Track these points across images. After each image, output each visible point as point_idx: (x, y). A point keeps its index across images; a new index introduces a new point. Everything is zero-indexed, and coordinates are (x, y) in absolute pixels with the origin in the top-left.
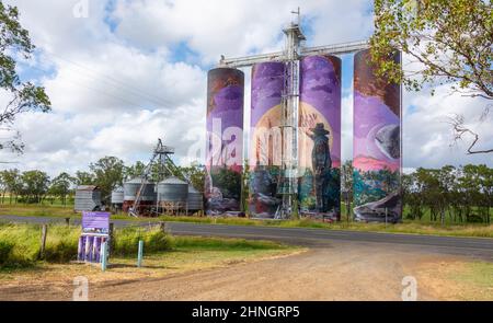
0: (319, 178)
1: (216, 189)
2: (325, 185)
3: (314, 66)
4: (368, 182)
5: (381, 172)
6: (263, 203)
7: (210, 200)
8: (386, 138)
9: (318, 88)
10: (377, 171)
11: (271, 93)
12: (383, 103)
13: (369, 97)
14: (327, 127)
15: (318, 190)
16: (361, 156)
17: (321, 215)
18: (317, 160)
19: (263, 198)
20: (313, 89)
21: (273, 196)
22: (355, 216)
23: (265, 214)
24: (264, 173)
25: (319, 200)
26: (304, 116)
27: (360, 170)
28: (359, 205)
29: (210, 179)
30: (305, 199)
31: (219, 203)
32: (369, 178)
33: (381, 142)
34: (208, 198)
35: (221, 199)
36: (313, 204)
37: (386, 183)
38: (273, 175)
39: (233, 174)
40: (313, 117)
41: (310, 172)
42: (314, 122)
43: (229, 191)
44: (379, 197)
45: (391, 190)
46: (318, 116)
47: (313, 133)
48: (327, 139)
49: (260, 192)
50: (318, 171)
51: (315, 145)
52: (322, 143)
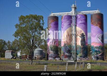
0: (83, 48)
1: (52, 51)
2: (84, 50)
3: (81, 17)
4: (96, 49)
5: (99, 46)
6: (66, 55)
7: (50, 55)
8: (100, 37)
9: (82, 23)
10: (98, 46)
11: (68, 24)
12: (99, 28)
13: (96, 26)
14: (84, 34)
15: (82, 51)
16: (94, 42)
17: (84, 58)
18: (82, 43)
19: (67, 54)
20: (80, 23)
21: (69, 53)
22: (93, 58)
23: (67, 58)
24: (66, 47)
25: (83, 54)
26: (78, 31)
27: (94, 46)
28: (93, 55)
29: (50, 48)
30: (79, 54)
31: (53, 55)
32: (96, 48)
33: (99, 39)
34: (49, 54)
35: (53, 54)
36: (81, 56)
37: (101, 49)
38: (69, 47)
39: (57, 47)
40: (80, 31)
41: (80, 47)
42: (81, 33)
43: (55, 52)
44: (99, 53)
45: (102, 51)
46: (82, 31)
47: (81, 36)
48: (85, 37)
49: (66, 52)
50: (82, 46)
51: (81, 39)
52: (83, 39)
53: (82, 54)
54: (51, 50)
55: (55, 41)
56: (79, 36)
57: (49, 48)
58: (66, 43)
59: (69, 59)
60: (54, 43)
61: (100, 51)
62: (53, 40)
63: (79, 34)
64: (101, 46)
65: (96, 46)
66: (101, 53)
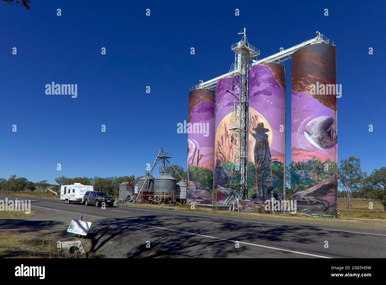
1: (191, 183)
2: (264, 176)
11: (227, 102)
14: (267, 126)
15: (258, 181)
21: (228, 187)
27: (293, 162)
29: (189, 175)
30: (250, 189)
31: (193, 193)
32: (299, 169)
35: (195, 190)
36: (255, 194)
37: (315, 172)
38: (228, 170)
39: (204, 171)
40: (255, 119)
41: (253, 166)
42: (256, 123)
43: (200, 184)
44: (308, 186)
45: (320, 179)
46: (259, 117)
47: (254, 132)
49: (219, 184)
50: (259, 165)
51: (256, 142)
52: (263, 140)
53: (256, 188)
54: (190, 180)
55: (200, 154)
56: (251, 134)
57: (187, 175)
58: (219, 158)
60: (198, 161)
61: (311, 178)
62: (194, 153)
63: (252, 127)
64: (316, 161)
65: (299, 162)
66: (315, 184)
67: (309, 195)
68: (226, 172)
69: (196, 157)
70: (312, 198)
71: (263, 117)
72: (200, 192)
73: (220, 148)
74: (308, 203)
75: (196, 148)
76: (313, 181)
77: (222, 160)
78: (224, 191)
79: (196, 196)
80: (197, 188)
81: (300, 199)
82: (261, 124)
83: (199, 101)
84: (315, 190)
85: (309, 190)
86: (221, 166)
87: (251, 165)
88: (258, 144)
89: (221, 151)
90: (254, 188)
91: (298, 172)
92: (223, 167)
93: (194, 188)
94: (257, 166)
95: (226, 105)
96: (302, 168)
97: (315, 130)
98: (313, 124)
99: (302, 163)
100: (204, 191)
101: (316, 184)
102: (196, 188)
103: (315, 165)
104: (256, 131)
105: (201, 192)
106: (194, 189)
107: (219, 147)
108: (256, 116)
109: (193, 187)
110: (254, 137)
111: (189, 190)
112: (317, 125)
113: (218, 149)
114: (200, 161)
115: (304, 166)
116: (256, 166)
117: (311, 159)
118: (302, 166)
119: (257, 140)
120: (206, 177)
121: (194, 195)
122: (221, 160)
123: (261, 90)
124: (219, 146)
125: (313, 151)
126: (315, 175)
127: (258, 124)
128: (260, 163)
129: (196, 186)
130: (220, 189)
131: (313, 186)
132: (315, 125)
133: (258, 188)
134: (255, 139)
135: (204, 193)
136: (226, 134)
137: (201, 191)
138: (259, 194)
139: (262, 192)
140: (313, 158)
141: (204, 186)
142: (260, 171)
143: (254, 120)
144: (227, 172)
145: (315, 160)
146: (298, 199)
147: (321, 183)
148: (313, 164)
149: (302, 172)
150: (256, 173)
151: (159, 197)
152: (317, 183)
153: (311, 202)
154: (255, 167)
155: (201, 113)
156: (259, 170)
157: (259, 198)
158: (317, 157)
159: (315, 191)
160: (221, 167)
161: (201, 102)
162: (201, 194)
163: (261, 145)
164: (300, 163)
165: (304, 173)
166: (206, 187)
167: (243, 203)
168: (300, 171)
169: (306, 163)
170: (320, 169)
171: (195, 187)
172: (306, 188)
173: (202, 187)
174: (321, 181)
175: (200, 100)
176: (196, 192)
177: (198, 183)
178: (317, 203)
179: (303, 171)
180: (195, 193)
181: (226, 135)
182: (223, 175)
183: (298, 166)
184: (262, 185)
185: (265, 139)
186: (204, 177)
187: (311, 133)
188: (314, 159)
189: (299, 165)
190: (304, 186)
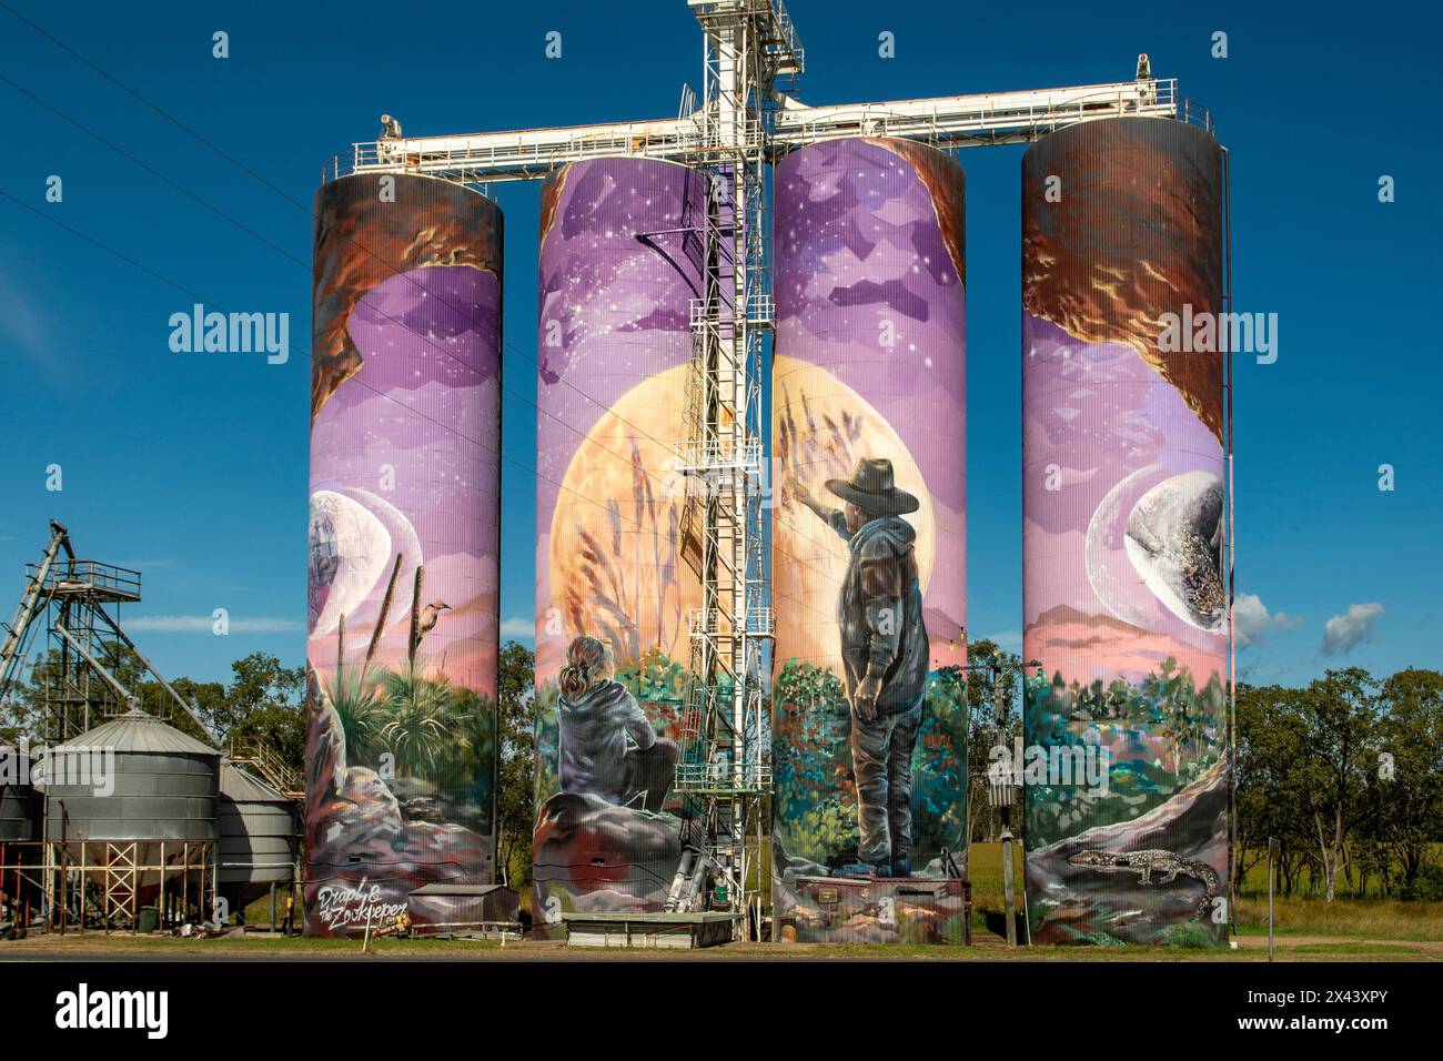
0: (873, 717)
1: (366, 777)
5: (1151, 684)
6: (607, 841)
7: (334, 833)
8: (1170, 531)
9: (866, 293)
10: (1133, 681)
11: (642, 306)
13: (1097, 346)
14: (908, 479)
15: (867, 770)
18: (865, 633)
19: (612, 816)
20: (842, 295)
21: (654, 804)
22: (1041, 889)
23: (614, 889)
24: (607, 692)
25: (872, 817)
26: (802, 425)
27: (1058, 681)
28: (1051, 839)
29: (337, 728)
30: (812, 818)
31: (384, 847)
32: (1100, 716)
33: (1151, 552)
34: (327, 822)
35: (394, 825)
36: (847, 841)
37: (1173, 734)
38: (652, 705)
39: (454, 703)
40: (842, 431)
41: (834, 691)
42: (847, 454)
43: (431, 788)
44: (1142, 798)
45: (1191, 766)
46: (866, 425)
47: (841, 505)
48: (910, 534)
49: (592, 784)
50: (871, 687)
51: (853, 562)
52: (888, 554)
53: (856, 810)
54: (353, 759)
55: (427, 598)
56: (816, 510)
57: (326, 726)
58: (595, 634)
59: (655, 896)
60: (415, 640)
61: (1157, 763)
62: (386, 589)
63: (824, 477)
64: (1177, 680)
65: (1098, 685)
66: (1171, 791)
67: (1146, 842)
68: (640, 715)
69: (400, 611)
70: (1159, 858)
71: (891, 431)
72: (431, 835)
73: (598, 570)
74: (1146, 880)
75: (400, 556)
76: (1164, 777)
77: (616, 645)
78: (630, 831)
79: (406, 860)
80: (407, 814)
81: (1106, 863)
82: (880, 467)
83: (416, 258)
84: (1172, 817)
85: (1148, 817)
86: (611, 679)
87: (820, 683)
88: (866, 570)
89: (609, 593)
90: (843, 810)
91: (1091, 731)
92: (621, 688)
93: (391, 814)
94: (858, 692)
95: (638, 322)
96: (1112, 713)
97: (1170, 535)
98: (1160, 503)
99: (1113, 686)
100: (454, 828)
101: (1177, 790)
102: (402, 809)
103: (1170, 700)
104: (848, 498)
105: (437, 837)
106: (387, 819)
107: (589, 563)
108: (847, 419)
109: (380, 807)
110: (836, 534)
111: (347, 827)
112: (1180, 513)
113: (583, 577)
114: (426, 636)
115: (1123, 701)
116: (852, 692)
117: (1158, 672)
118: (1113, 703)
119: (856, 554)
120: (464, 742)
121: (393, 856)
122: (608, 648)
123: (878, 278)
124: (594, 561)
125: (1165, 635)
126: (1170, 749)
127: (863, 461)
128: (874, 676)
129: (400, 798)
130: (607, 817)
131: (1165, 798)
132: (1169, 507)
133: (866, 812)
134: (845, 543)
135: (452, 840)
136: (638, 490)
137: (436, 832)
138: (874, 842)
139: (887, 829)
140: (1162, 666)
141: (451, 798)
142: (879, 718)
143: (838, 440)
144: (650, 716)
145: (1172, 675)
146: (1094, 862)
147: (1192, 788)
148: (1163, 694)
149: (1113, 730)
150: (855, 730)
151: (113, 880)
152: (1180, 784)
153: (1156, 874)
154: (847, 695)
155: (432, 335)
156: (871, 713)
157: (872, 862)
158: (1178, 665)
159: (1171, 825)
160: (610, 686)
161: (427, 264)
162: (434, 851)
163: (880, 577)
164: (1105, 689)
165: (1123, 737)
166: (464, 804)
167: (826, 894)
168: (1103, 727)
169: (1134, 692)
170: (1189, 722)
171: (395, 805)
172: (1134, 811)
173: (444, 805)
174: (1193, 778)
175: (419, 249)
176: (403, 838)
177: (417, 782)
178: (1182, 881)
179: (1119, 727)
180: (400, 845)
181: (640, 501)
182: (625, 732)
183: (1095, 701)
184: (889, 789)
185: (902, 549)
186: (451, 744)
187: (1154, 544)
188: (1167, 673)
189: (1098, 698)
190: (1126, 799)
